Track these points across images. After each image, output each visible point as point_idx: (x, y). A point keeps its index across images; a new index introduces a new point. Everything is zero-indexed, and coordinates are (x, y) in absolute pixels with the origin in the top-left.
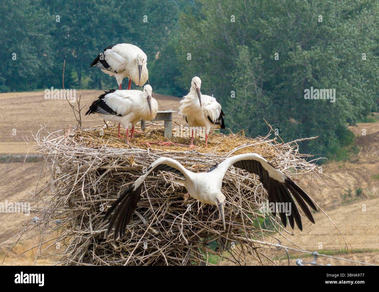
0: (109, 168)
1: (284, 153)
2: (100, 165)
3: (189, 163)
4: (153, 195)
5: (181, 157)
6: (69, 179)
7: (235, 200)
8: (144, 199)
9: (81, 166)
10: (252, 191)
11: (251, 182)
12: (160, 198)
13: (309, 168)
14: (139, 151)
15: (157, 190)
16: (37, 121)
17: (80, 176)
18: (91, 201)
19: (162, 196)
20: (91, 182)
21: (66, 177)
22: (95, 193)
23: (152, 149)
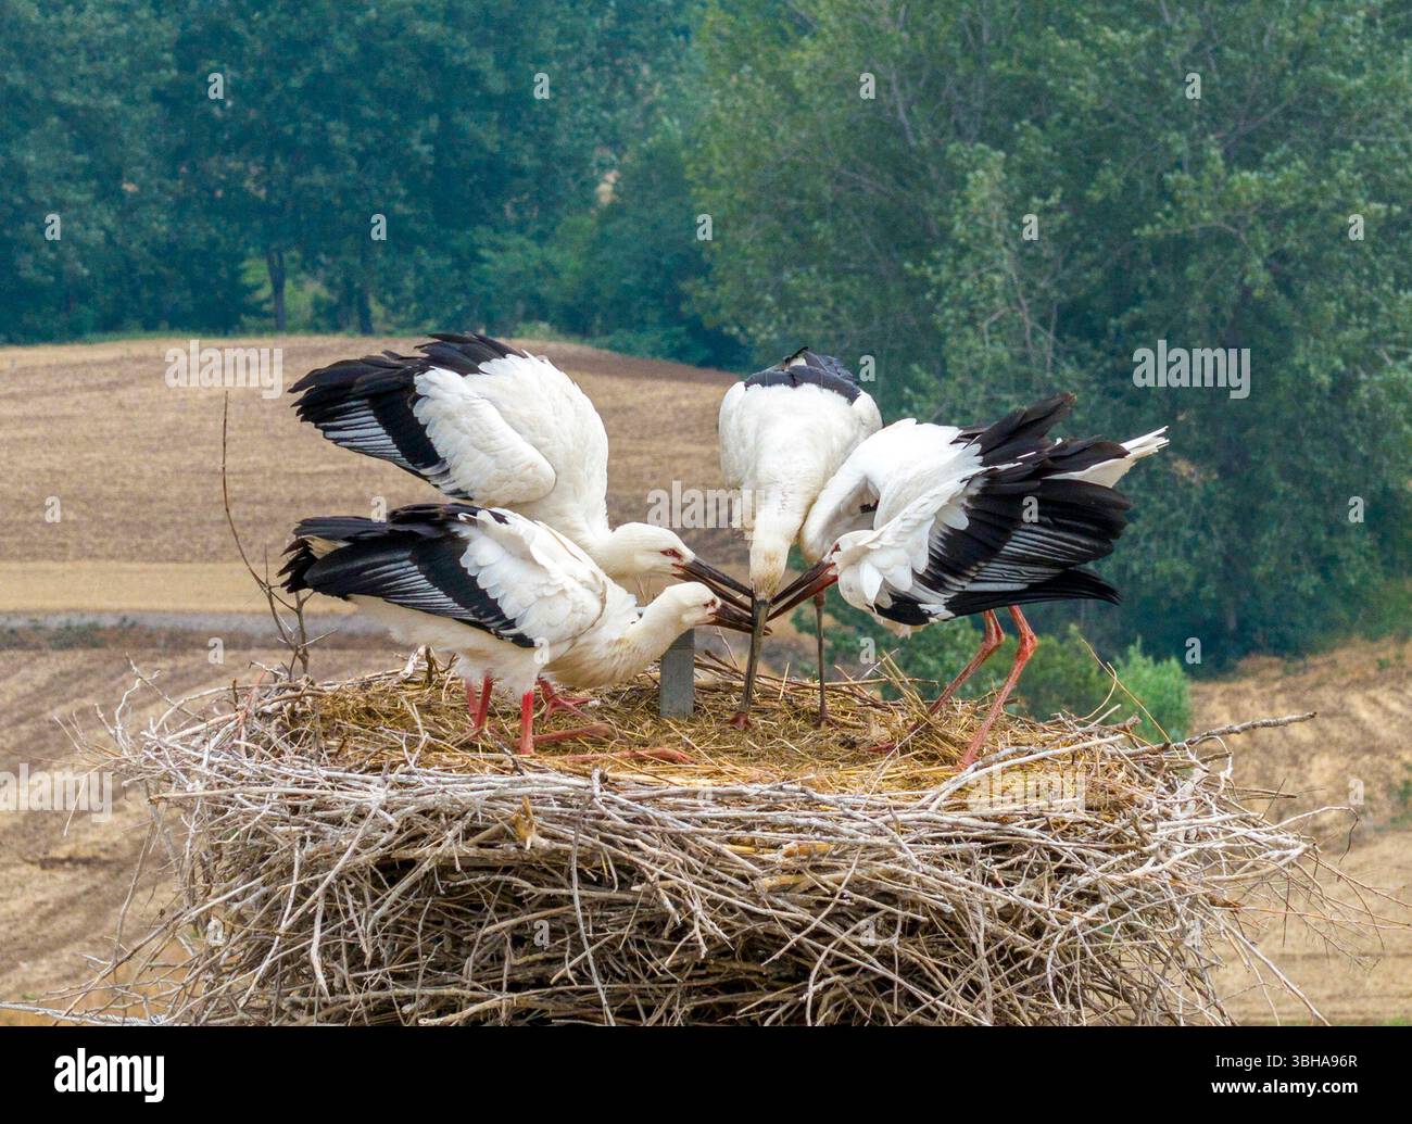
0: (428, 855)
1: (1172, 789)
2: (389, 842)
3: (770, 835)
4: (613, 971)
5: (734, 812)
6: (256, 902)
7: (966, 994)
8: (576, 986)
9: (310, 848)
10: (1036, 952)
11: (1031, 916)
12: (646, 983)
13: (1277, 853)
14: (556, 784)
15: (634, 949)
16: (98, 469)
17: (305, 891)
18: (352, 997)
19: (653, 974)
20: (353, 916)
21: (246, 893)
22: (367, 963)
23: (610, 775)
